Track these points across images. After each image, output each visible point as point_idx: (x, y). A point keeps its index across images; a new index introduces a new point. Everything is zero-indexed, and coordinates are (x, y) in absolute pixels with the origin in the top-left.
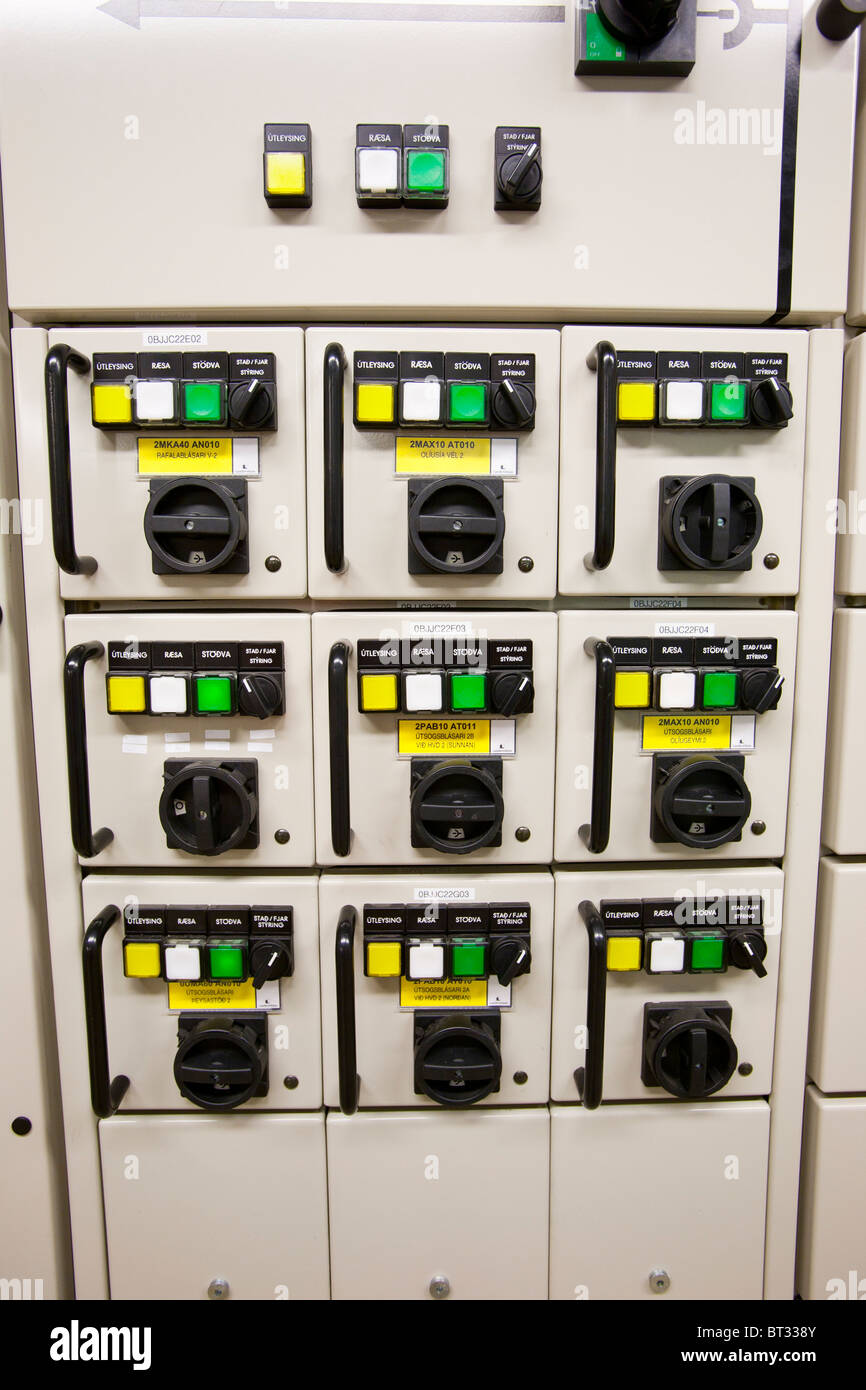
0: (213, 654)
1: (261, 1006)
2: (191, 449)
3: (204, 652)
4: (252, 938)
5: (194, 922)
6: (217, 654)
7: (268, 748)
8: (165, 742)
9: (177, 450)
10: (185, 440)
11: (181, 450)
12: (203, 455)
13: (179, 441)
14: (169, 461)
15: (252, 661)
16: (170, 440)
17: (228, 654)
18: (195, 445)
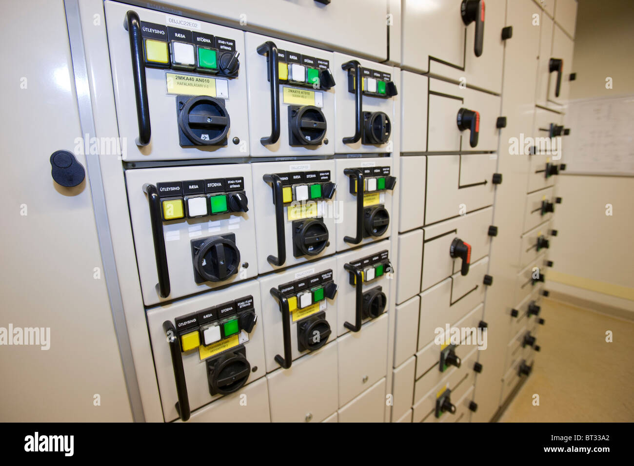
0: (213, 185)
1: (241, 342)
2: (195, 82)
3: (208, 184)
4: (239, 313)
5: (211, 315)
6: (215, 185)
7: (237, 227)
8: (189, 232)
9: (188, 82)
10: (192, 77)
11: (190, 82)
12: (201, 86)
13: (189, 77)
14: (183, 87)
15: (231, 187)
16: (184, 76)
17: (220, 184)
18: (197, 80)
